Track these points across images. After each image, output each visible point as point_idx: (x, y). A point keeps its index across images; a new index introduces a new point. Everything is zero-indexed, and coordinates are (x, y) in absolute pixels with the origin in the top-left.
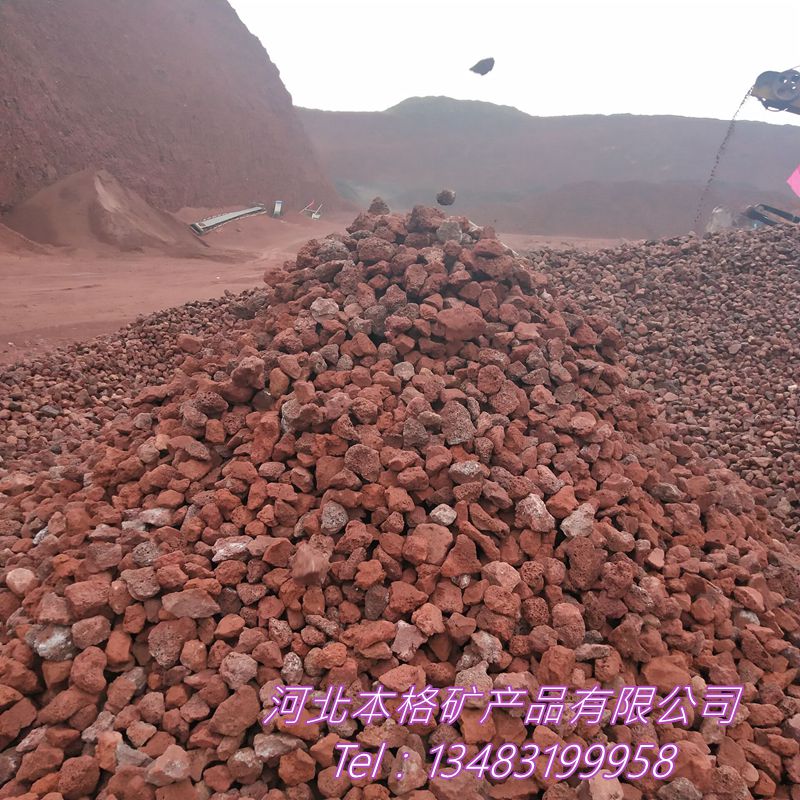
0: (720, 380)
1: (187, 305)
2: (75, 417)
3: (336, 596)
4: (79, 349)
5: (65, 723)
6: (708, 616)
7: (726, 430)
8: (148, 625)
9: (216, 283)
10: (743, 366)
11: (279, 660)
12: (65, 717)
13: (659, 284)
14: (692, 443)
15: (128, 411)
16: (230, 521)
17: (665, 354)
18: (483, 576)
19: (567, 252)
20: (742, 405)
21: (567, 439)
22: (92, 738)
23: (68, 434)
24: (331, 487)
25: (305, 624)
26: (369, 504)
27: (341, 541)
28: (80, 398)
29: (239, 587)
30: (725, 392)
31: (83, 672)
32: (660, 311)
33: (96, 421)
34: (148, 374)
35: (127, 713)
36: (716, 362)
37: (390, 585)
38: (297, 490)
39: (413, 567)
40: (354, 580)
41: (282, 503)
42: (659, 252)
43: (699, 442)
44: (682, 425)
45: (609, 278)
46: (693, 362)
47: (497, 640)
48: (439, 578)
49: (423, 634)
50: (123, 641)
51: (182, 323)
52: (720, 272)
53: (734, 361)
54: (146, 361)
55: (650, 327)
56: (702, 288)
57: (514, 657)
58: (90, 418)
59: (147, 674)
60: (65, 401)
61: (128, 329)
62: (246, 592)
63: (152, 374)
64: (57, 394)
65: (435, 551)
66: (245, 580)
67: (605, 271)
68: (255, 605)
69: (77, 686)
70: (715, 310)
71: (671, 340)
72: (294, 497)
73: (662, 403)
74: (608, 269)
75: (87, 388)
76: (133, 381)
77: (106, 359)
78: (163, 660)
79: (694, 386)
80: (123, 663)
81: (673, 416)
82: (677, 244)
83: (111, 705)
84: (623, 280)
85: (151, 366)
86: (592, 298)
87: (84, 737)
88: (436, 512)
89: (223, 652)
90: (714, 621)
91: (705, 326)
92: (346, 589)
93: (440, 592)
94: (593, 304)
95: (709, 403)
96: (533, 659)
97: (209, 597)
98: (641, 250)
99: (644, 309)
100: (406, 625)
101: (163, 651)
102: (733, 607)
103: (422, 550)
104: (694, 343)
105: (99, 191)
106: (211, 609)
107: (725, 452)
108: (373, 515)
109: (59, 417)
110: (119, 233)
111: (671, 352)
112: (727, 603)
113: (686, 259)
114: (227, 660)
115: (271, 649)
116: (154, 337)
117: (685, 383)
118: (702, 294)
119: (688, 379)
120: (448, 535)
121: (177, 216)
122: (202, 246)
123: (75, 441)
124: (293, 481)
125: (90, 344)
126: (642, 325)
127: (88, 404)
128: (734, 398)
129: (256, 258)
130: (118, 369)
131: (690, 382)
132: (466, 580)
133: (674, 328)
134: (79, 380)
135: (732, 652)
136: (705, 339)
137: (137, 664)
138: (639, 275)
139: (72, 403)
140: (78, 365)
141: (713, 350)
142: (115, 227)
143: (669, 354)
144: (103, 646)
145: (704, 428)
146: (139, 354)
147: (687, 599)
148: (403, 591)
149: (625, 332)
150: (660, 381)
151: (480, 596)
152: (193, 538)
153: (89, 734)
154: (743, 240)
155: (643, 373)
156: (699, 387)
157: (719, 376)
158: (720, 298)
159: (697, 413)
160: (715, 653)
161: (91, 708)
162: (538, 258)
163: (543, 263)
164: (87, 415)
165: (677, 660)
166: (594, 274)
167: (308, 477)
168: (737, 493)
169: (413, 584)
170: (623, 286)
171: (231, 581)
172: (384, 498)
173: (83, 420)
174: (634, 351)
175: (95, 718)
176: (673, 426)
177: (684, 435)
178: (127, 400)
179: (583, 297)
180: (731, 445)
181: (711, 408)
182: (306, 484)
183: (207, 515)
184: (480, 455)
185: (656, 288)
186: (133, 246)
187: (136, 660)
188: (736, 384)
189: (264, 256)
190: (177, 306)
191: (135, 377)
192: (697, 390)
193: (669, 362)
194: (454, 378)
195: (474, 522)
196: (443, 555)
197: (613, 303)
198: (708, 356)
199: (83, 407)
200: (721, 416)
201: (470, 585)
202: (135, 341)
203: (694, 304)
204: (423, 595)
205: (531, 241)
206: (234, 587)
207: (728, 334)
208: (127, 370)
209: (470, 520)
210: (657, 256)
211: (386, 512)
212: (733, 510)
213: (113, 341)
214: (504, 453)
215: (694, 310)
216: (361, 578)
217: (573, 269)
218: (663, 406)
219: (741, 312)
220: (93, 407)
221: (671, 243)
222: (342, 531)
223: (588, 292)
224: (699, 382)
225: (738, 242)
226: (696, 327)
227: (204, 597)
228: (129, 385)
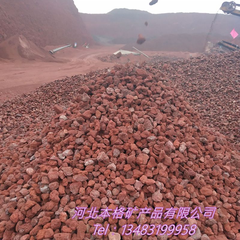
0: (213, 100)
1: (55, 81)
2: (26, 117)
3: (118, 174)
4: (25, 96)
5: (50, 211)
6: (216, 174)
7: (215, 115)
8: (69, 183)
9: (59, 70)
10: (220, 96)
11: (106, 192)
12: (51, 209)
13: (195, 71)
14: (206, 119)
15: (41, 114)
16: (88, 154)
17: (197, 92)
18: (157, 167)
19: (167, 62)
20: (220, 107)
21: (177, 128)
22: (58, 214)
23: (25, 122)
24: (115, 144)
25: (111, 182)
26: (125, 148)
27: (119, 159)
28: (27, 111)
29: (93, 172)
30: (215, 103)
31: (54, 197)
32: (195, 79)
33: (33, 118)
34: (45, 102)
35: (66, 207)
36: (212, 94)
37: (133, 170)
38: (105, 145)
39: (139, 165)
40: (123, 170)
41: (102, 149)
42: (194, 61)
43: (208, 119)
44: (203, 114)
45: (180, 69)
46: (205, 95)
47: (163, 184)
48: (146, 168)
49: (143, 183)
50: (63, 188)
51: (54, 87)
52: (213, 67)
53: (217, 94)
54: (45, 98)
55: (192, 84)
56: (207, 72)
57: (167, 188)
58: (31, 117)
59: (70, 196)
60: (23, 112)
61: (39, 89)
62: (95, 174)
63: (47, 103)
64: (20, 110)
65: (144, 161)
66: (94, 171)
67: (179, 67)
68: (97, 177)
69: (53, 201)
70: (211, 79)
71: (199, 88)
72: (105, 146)
73: (197, 107)
74: (180, 67)
75: (29, 108)
76: (42, 105)
77: (33, 99)
78: (74, 193)
79: (206, 102)
80: (63, 194)
81: (200, 111)
82: (200, 59)
83: (62, 205)
84: (184, 70)
85: (46, 100)
86: (175, 76)
87: (56, 214)
88: (144, 150)
89: (90, 190)
90: (217, 176)
91: (209, 84)
92: (121, 172)
93: (146, 172)
94: (176, 78)
95: (210, 107)
96: (172, 189)
97: (85, 176)
98: (189, 61)
99: (191, 79)
100: (138, 181)
101: (74, 190)
102: (222, 172)
103: (141, 161)
104: (205, 89)
105: (21, 42)
106: (86, 179)
107: (215, 121)
108: (127, 151)
109: (22, 117)
110: (27, 54)
111: (199, 92)
112: (221, 170)
113: (202, 63)
114: (92, 192)
115: (103, 189)
116: (47, 91)
117: (203, 101)
118: (207, 74)
119: (204, 100)
120: (148, 157)
121: (45, 48)
122: (53, 58)
123: (28, 124)
124: (104, 142)
125: (28, 94)
126: (190, 84)
127: (29, 112)
128: (218, 105)
129: (70, 61)
130: (37, 101)
131: (204, 101)
132: (153, 169)
133: (199, 84)
134: (26, 105)
135: (223, 184)
136: (209, 88)
137: (66, 194)
138: (189, 68)
139: (25, 112)
140: (25, 101)
141: (211, 91)
142: (26, 53)
143: (198, 92)
144: (57, 190)
145: (209, 114)
146: (43, 96)
147: (210, 170)
148: (137, 172)
149: (185, 86)
150: (196, 100)
151: (158, 173)
152: (78, 159)
153: (57, 213)
154: (219, 57)
155: (191, 98)
156: (207, 102)
157: (213, 99)
158: (213, 75)
159: (207, 110)
160: (218, 184)
161: (56, 206)
162: (159, 64)
163: (160, 65)
164: (29, 116)
165: (209, 187)
166: (175, 68)
167: (108, 141)
168: (223, 139)
169: (139, 170)
170: (184, 72)
171: (90, 171)
172: (130, 147)
173: (29, 117)
174: (188, 92)
175: (58, 208)
176: (200, 114)
177: (203, 117)
178: (41, 111)
179: (172, 76)
180: (217, 119)
181: (211, 108)
182: (108, 143)
183: (82, 153)
184: (154, 134)
185: (194, 72)
186: (32, 59)
187: (66, 193)
188: (218, 101)
189: (72, 61)
190: (52, 81)
191: (42, 103)
192: (207, 103)
193: (198, 95)
194: (146, 112)
195: (155, 152)
196: (147, 162)
197: (181, 77)
198: (210, 93)
199: (28, 113)
200: (214, 111)
201: (154, 170)
202: (41, 93)
203: (205, 77)
204: (142, 173)
205: (153, 53)
206: (91, 173)
207: (215, 86)
208: (39, 101)
209: (153, 152)
210: (194, 62)
211: (130, 151)
212: (221, 144)
213: (34, 92)
214: (161, 133)
215: (205, 79)
216: (125, 169)
217: (169, 67)
218: (197, 108)
219: (219, 79)
220: (31, 113)
221: (198, 58)
222: (119, 156)
223: (174, 74)
224: (207, 101)
225: (218, 57)
226: (206, 84)
227: (84, 176)
228: (40, 106)
